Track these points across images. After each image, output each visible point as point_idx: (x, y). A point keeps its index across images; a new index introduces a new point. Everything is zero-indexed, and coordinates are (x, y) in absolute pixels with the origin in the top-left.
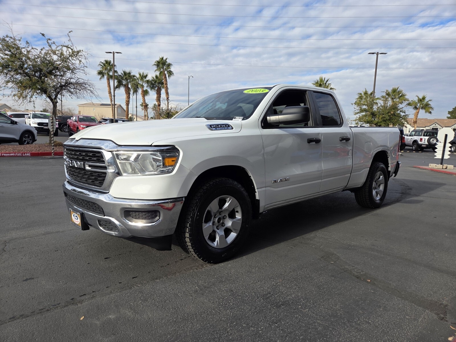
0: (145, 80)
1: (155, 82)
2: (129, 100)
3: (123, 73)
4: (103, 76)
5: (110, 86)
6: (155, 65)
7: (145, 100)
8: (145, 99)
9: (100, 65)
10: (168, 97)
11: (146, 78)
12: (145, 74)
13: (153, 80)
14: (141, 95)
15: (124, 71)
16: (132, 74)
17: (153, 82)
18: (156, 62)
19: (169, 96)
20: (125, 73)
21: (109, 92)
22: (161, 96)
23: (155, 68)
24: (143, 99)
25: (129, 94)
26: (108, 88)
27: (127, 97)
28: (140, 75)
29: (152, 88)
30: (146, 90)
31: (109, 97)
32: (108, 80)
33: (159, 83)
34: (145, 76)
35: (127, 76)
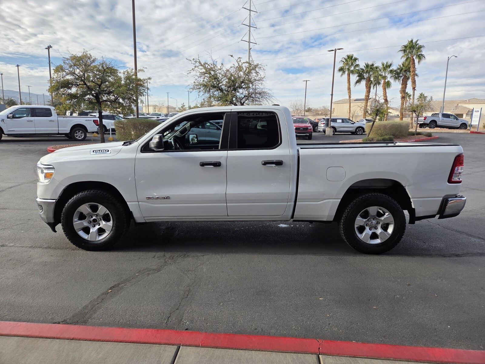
0: (389, 70)
1: (401, 71)
2: (369, 95)
3: (365, 66)
4: (344, 72)
5: (350, 81)
6: (402, 51)
7: (386, 93)
8: (386, 91)
9: (342, 61)
10: (414, 87)
11: (390, 68)
12: (389, 64)
13: (398, 69)
14: (382, 88)
15: (366, 63)
16: (375, 66)
17: (399, 71)
18: (403, 47)
19: (415, 85)
20: (367, 66)
21: (348, 88)
22: (407, 86)
23: (402, 54)
24: (384, 92)
25: (370, 87)
26: (347, 84)
27: (367, 91)
28: (383, 65)
29: (397, 77)
30: (388, 82)
31: (348, 93)
32: (349, 75)
33: (405, 71)
34: (389, 65)
35: (370, 68)
